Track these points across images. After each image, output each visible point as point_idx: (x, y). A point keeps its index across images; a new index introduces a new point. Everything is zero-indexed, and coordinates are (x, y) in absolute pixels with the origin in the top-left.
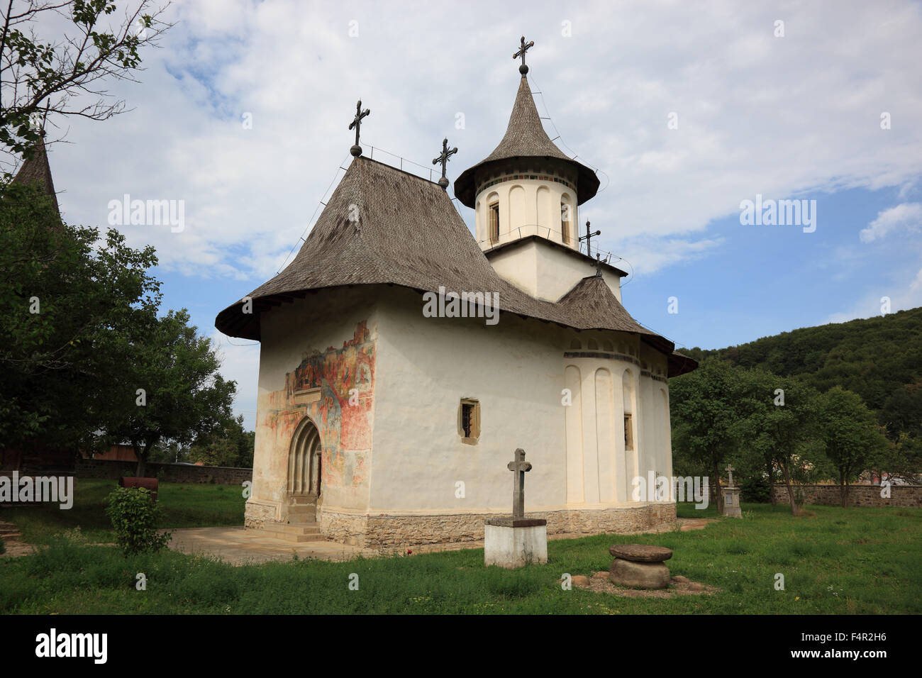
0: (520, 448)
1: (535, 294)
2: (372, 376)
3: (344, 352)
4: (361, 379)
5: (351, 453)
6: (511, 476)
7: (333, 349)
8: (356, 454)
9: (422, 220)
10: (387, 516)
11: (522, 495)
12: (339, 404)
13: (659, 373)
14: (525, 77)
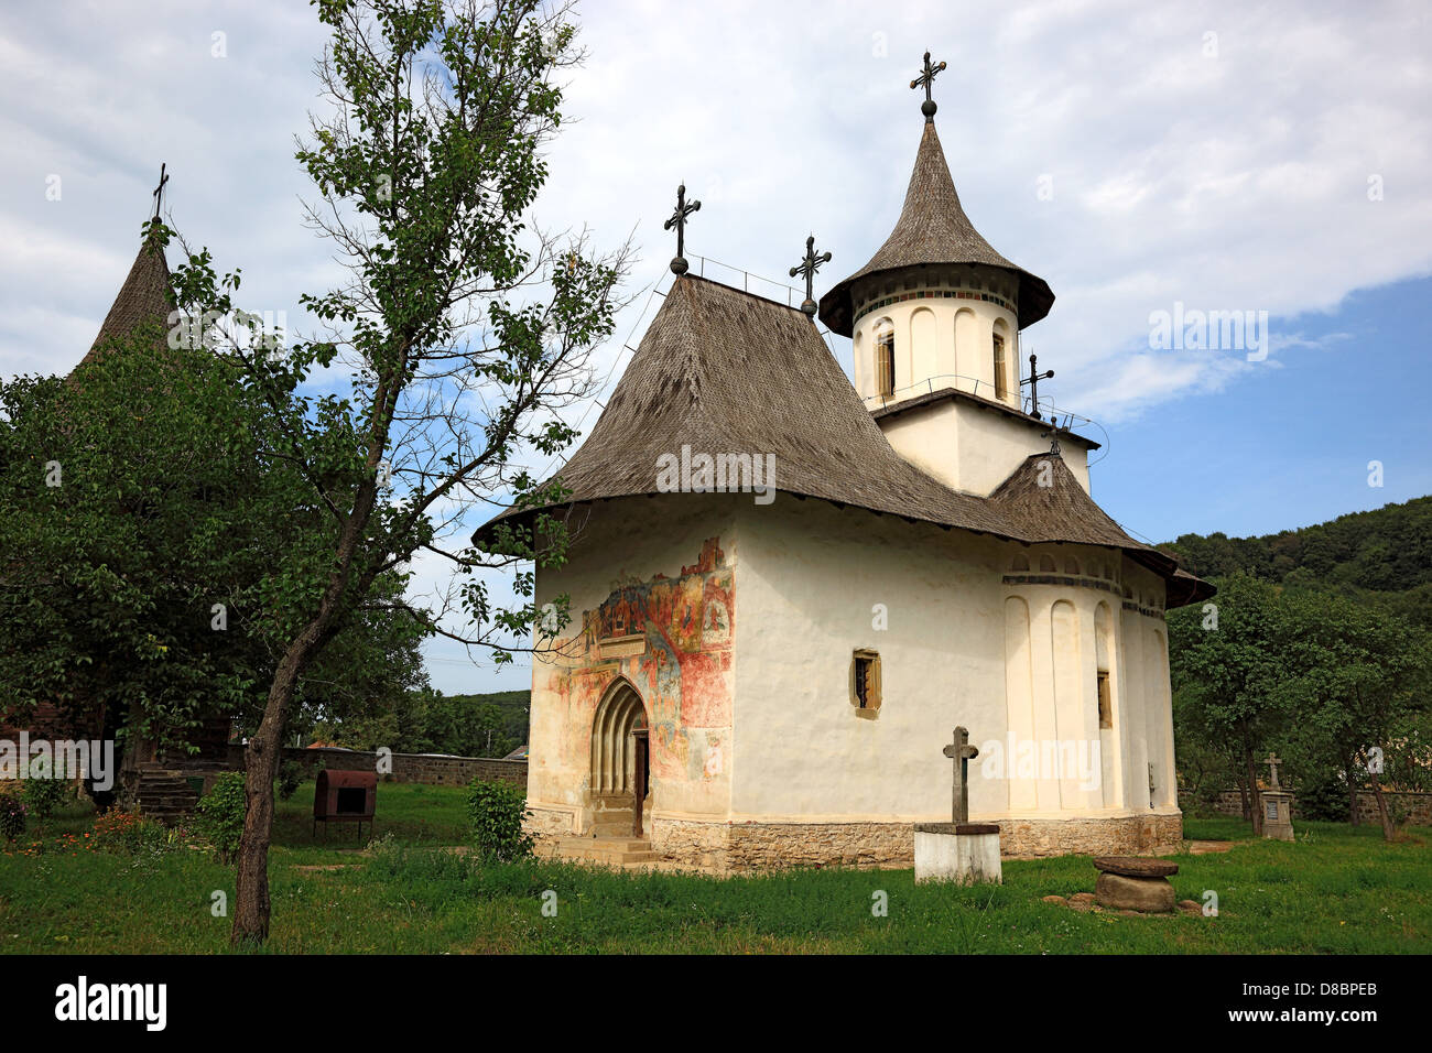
0: (962, 725)
1: (957, 485)
2: (730, 620)
3: (682, 583)
4: (713, 624)
5: (699, 733)
6: (948, 765)
7: (663, 578)
8: (707, 734)
9: (785, 376)
10: (755, 823)
11: (965, 791)
12: (676, 661)
13: (1152, 605)
14: (932, 122)
